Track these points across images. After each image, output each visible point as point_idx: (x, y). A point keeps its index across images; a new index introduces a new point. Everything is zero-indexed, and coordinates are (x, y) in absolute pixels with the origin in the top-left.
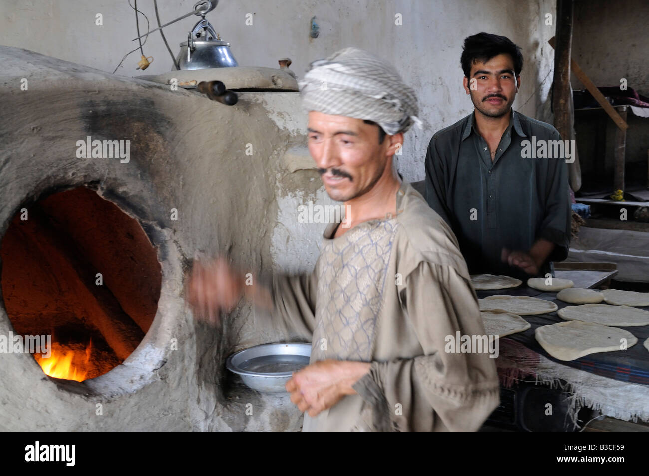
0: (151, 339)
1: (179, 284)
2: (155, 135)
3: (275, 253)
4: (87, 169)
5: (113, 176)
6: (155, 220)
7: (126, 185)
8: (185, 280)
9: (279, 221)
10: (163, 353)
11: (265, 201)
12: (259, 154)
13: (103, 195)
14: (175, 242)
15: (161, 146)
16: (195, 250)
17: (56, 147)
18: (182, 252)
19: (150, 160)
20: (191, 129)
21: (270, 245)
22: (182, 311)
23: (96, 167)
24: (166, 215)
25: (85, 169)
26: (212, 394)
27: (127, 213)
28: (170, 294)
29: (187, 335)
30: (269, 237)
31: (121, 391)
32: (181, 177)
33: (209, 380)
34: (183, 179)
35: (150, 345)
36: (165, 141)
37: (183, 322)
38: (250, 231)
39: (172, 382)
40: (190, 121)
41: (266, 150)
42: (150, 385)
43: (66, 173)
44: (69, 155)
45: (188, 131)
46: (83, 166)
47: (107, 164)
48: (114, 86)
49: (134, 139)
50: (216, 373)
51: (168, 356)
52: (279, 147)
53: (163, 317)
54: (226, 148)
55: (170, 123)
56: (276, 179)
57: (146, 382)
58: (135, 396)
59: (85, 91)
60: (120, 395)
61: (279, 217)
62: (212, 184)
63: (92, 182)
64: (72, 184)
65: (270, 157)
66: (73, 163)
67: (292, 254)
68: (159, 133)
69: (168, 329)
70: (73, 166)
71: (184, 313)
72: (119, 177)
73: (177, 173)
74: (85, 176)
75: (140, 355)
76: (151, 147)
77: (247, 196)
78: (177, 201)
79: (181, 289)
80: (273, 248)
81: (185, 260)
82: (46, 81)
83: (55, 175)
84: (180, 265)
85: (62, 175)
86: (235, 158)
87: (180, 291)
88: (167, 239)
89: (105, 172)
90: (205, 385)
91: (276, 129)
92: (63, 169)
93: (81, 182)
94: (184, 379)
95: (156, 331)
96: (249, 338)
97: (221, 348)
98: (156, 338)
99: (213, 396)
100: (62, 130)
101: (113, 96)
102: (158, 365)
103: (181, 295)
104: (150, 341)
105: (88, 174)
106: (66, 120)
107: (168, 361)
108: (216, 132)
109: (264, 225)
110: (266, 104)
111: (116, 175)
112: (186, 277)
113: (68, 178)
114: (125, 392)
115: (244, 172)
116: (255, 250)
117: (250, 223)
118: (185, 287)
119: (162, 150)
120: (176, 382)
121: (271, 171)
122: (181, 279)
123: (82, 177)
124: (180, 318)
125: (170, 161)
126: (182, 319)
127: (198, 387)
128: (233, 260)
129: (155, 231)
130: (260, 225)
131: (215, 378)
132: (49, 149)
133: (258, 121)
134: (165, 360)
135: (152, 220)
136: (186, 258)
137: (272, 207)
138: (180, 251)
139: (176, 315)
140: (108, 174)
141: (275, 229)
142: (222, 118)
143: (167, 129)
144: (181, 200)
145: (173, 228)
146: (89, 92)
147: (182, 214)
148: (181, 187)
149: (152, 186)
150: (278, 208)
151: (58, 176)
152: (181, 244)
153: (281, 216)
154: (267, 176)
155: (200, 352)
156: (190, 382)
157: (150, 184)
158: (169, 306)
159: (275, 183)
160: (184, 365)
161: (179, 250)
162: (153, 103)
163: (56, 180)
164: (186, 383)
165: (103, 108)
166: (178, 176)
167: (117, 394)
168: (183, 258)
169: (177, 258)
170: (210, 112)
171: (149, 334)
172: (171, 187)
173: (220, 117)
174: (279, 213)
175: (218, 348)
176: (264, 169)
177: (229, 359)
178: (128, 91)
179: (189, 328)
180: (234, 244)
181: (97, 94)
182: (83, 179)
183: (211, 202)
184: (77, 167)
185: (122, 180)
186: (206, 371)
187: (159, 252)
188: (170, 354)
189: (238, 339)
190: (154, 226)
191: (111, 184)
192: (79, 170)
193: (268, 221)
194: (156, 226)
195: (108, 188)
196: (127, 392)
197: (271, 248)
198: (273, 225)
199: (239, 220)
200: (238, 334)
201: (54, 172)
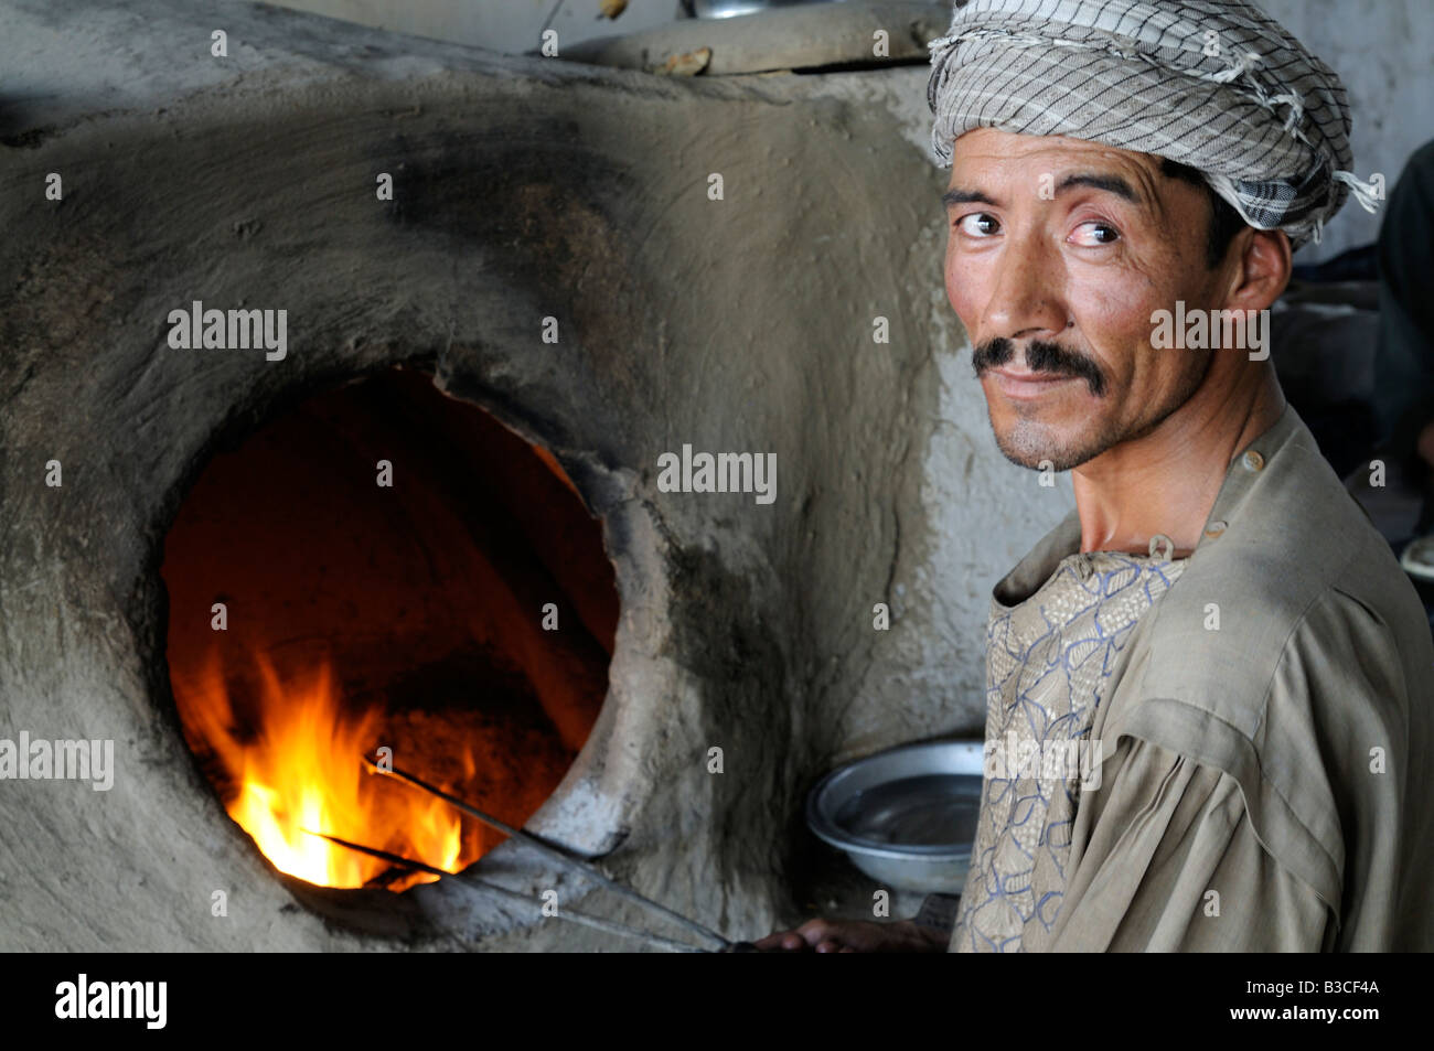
0: (592, 769)
1: (660, 621)
2: (586, 213)
3: (936, 503)
4: (396, 323)
5: (468, 337)
6: (592, 449)
7: (508, 359)
8: (677, 608)
9: (944, 417)
10: (618, 811)
11: (903, 366)
12: (881, 240)
13: (448, 389)
14: (647, 504)
15: (603, 245)
16: (703, 523)
17: (307, 273)
18: (668, 530)
19: (574, 284)
20: (685, 190)
21: (921, 481)
22: (670, 694)
23: (421, 318)
24: (621, 432)
25: (391, 324)
26: (762, 900)
27: (518, 432)
28: (637, 647)
29: (684, 757)
30: (917, 460)
31: (504, 921)
32: (662, 324)
33: (754, 866)
34: (667, 327)
35: (588, 786)
36: (614, 228)
37: (673, 723)
38: (862, 451)
39: (647, 884)
40: (682, 166)
41: (900, 228)
42: (584, 899)
43: (339, 341)
44: (345, 290)
45: (676, 197)
46: (386, 317)
47: (451, 307)
48: (466, 89)
49: (526, 231)
50: (775, 842)
51: (632, 818)
52: (938, 217)
53: (620, 711)
54: (787, 233)
55: (627, 179)
56: (931, 306)
57: (573, 891)
58: (541, 933)
59: (382, 112)
60: (499, 933)
61: (943, 407)
62: (750, 337)
63: (414, 357)
64: (357, 368)
65: (914, 248)
66: (357, 312)
67: (982, 502)
68: (596, 208)
69: (632, 745)
70: (357, 320)
71: (675, 699)
72: (485, 337)
73: (649, 314)
74: (393, 345)
75: (561, 814)
76: (576, 248)
77: (852, 358)
78: (651, 392)
79: (666, 634)
80: (929, 490)
81: (674, 551)
82: (275, 92)
83: (305, 349)
84: (662, 567)
85: (327, 348)
86: (812, 258)
87: (665, 638)
88: (625, 497)
89: (446, 327)
90: (742, 881)
91: (927, 170)
92: (329, 331)
93: (382, 362)
94: (680, 872)
95: (603, 749)
96: (869, 730)
97: (788, 772)
98: (603, 765)
99: (766, 907)
100: (322, 225)
101: (462, 116)
102: (603, 844)
103: (665, 651)
104: (589, 773)
105: (401, 338)
106: (331, 196)
107: (632, 833)
108: (756, 191)
109: (902, 432)
110: (898, 102)
111: (478, 333)
112: (679, 599)
113: (345, 356)
114: (515, 923)
115: (840, 293)
116: (879, 500)
117: (862, 429)
118: (676, 627)
119: (607, 254)
120: (659, 883)
121: (917, 284)
122: (667, 605)
123: (382, 347)
124: (665, 714)
125: (629, 281)
126: (670, 716)
127: (723, 889)
128: (815, 533)
129: (595, 476)
130: (890, 432)
131: (770, 858)
132: (288, 281)
133: (875, 150)
134: (624, 831)
135: (584, 449)
136: (678, 549)
137: (923, 383)
138: (662, 528)
139: (653, 705)
140: (456, 334)
141: (935, 439)
142: (772, 153)
143: (618, 195)
144: (663, 389)
145: (642, 466)
146: (392, 113)
147: (667, 426)
148: (662, 352)
149: (581, 356)
150: (940, 381)
151: (314, 350)
152: (663, 511)
153: (948, 404)
154: (906, 300)
155: (724, 796)
156: (698, 878)
157: (574, 350)
158: (634, 680)
159: (930, 316)
160: (680, 837)
161: (659, 527)
162: (574, 128)
163: (312, 362)
164: (688, 882)
165: (434, 153)
166: (653, 322)
167: (493, 932)
168: (670, 549)
169: (654, 550)
170: (739, 138)
171: (588, 752)
172: (635, 353)
173: (767, 149)
174: (944, 397)
175: (778, 775)
176: (896, 281)
177: (813, 793)
178: (503, 99)
179: (690, 738)
180: (818, 492)
181: (419, 116)
182: (387, 352)
183: (750, 383)
184: (368, 320)
185: (496, 348)
186: (744, 842)
187: (607, 532)
188: (637, 815)
189: (840, 735)
190: (591, 462)
191: (465, 361)
192: (374, 330)
193: (912, 420)
194: (597, 463)
195: (457, 370)
196: (520, 924)
197: (925, 491)
198: (927, 428)
199: (830, 424)
200: (839, 724)
201: (305, 341)
